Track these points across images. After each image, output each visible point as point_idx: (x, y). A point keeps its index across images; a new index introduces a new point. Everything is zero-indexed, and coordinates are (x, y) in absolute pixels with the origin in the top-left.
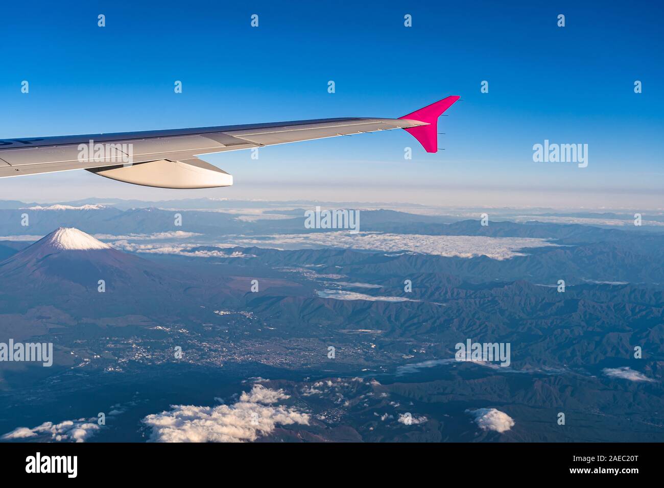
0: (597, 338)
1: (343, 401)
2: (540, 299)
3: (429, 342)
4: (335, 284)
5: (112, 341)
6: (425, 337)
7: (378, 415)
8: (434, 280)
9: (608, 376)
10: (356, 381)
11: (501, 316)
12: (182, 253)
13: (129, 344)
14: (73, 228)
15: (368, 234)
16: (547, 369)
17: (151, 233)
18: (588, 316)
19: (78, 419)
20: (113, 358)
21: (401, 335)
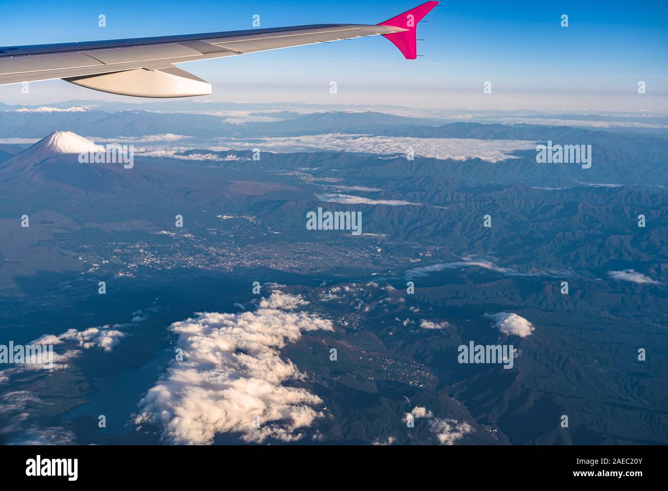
0: (599, 241)
1: (363, 307)
2: (540, 202)
3: (433, 246)
4: (334, 188)
5: (118, 246)
6: (429, 241)
7: (400, 320)
8: (432, 183)
9: (614, 279)
10: (370, 286)
11: (503, 219)
12: (176, 157)
13: (136, 249)
14: (69, 132)
15: (359, 137)
16: (553, 272)
17: (140, 135)
18: (588, 219)
19: (102, 326)
20: (122, 263)
21: (406, 239)
